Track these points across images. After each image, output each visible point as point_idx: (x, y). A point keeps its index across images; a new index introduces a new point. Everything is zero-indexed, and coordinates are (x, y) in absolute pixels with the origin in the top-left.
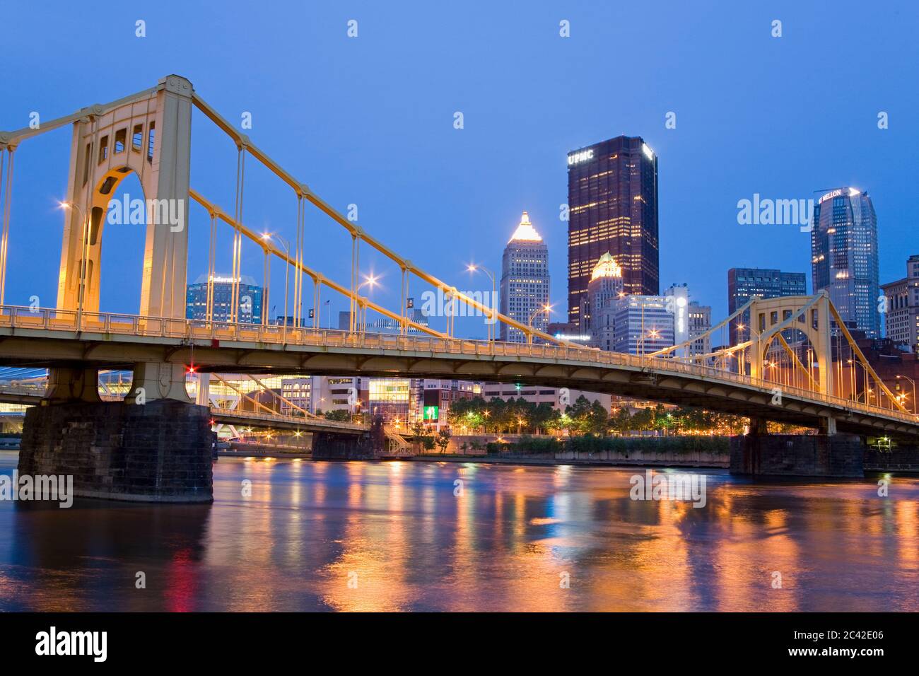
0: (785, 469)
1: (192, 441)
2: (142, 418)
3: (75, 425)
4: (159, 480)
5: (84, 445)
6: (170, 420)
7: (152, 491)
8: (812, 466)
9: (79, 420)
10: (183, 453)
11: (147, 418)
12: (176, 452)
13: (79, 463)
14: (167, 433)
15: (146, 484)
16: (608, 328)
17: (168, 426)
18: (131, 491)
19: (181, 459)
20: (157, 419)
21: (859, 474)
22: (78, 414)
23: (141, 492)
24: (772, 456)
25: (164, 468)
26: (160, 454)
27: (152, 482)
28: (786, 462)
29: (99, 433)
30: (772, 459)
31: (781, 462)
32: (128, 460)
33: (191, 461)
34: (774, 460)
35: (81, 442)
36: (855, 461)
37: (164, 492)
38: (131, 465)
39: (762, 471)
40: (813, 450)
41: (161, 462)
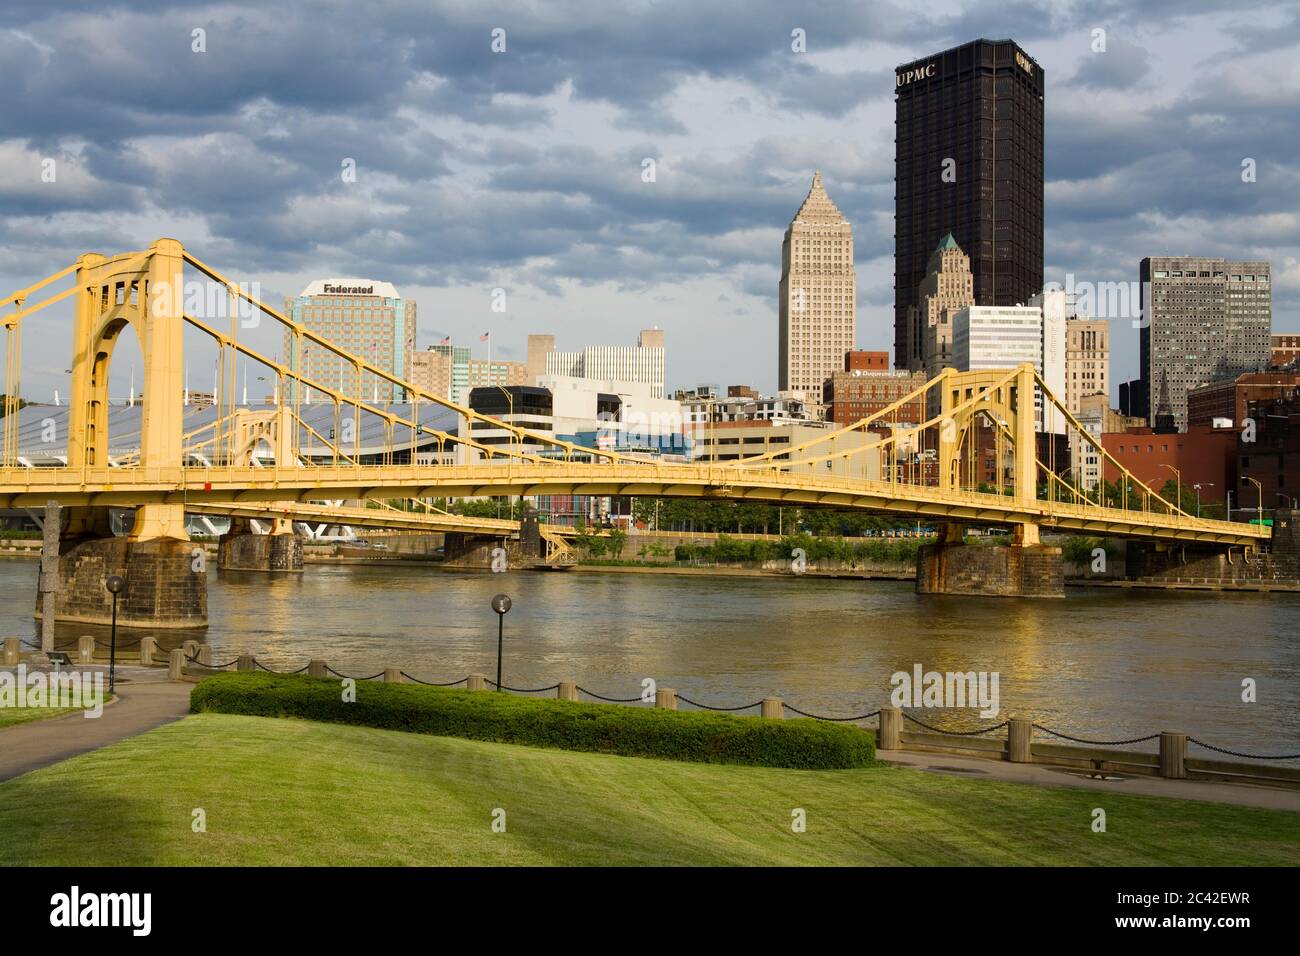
0: (974, 587)
1: (186, 575)
2: (142, 555)
3: (86, 559)
4: (157, 608)
5: (95, 577)
6: (166, 557)
7: (151, 618)
8: (1003, 584)
9: (90, 555)
10: (178, 585)
11: (146, 555)
12: (172, 585)
13: (91, 593)
14: (164, 568)
15: (146, 612)
16: (944, 357)
17: (164, 562)
18: (135, 618)
19: (177, 590)
20: (155, 556)
21: (1057, 594)
22: (88, 550)
23: (141, 618)
24: (960, 571)
25: (161, 598)
26: (158, 586)
27: (152, 611)
28: (975, 578)
29: (107, 567)
30: (959, 575)
31: (970, 579)
32: (132, 591)
33: (185, 591)
34: (962, 575)
35: (92, 575)
36: (1052, 577)
37: (161, 619)
38: (134, 596)
39: (948, 590)
40: (1004, 564)
41: (159, 594)
